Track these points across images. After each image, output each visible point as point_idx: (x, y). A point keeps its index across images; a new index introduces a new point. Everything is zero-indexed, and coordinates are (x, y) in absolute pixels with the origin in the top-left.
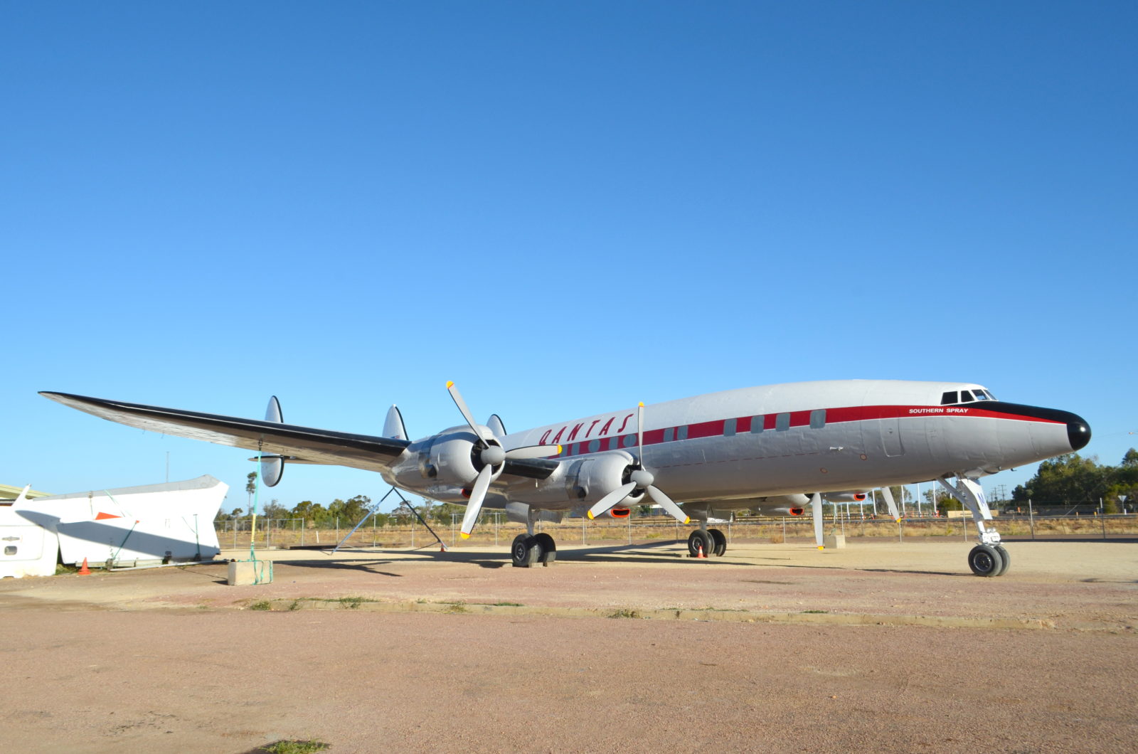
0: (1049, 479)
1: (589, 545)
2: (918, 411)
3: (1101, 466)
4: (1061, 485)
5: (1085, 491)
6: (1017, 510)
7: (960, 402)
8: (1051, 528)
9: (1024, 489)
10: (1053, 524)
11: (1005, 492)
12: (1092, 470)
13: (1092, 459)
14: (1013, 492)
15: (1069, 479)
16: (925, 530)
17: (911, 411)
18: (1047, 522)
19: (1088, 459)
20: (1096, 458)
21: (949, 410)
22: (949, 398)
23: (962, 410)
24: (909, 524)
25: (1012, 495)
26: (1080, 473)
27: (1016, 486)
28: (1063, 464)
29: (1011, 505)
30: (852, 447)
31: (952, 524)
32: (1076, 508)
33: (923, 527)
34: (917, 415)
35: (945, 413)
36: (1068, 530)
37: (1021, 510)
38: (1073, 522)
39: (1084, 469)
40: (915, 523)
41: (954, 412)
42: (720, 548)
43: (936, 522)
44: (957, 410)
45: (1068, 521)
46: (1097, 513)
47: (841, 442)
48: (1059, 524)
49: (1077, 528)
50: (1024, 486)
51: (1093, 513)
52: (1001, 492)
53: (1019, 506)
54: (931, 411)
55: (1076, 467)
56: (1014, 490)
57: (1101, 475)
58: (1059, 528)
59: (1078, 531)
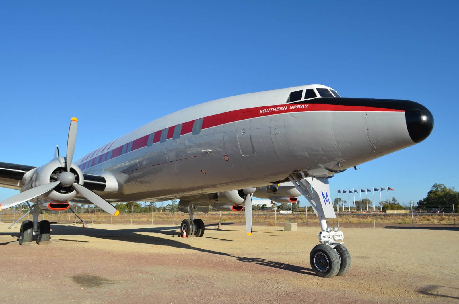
0: (433, 197)
1: (177, 225)
2: (267, 111)
3: (456, 191)
4: (437, 200)
5: (448, 203)
6: (419, 211)
7: (303, 99)
8: (428, 220)
9: (423, 201)
10: (430, 218)
11: (414, 203)
12: (452, 193)
13: (452, 189)
14: (418, 203)
15: (441, 197)
16: (364, 219)
17: (261, 111)
18: (427, 217)
19: (450, 189)
20: (453, 188)
21: (292, 107)
22: (295, 96)
23: (303, 106)
24: (358, 216)
25: (417, 204)
26: (446, 194)
27: (419, 200)
28: (438, 190)
29: (417, 208)
30: (218, 149)
31: (379, 217)
32: (443, 210)
33: (364, 218)
34: (266, 114)
35: (288, 111)
36: (436, 222)
37: (421, 210)
38: (440, 217)
39: (448, 193)
40: (360, 216)
41: (295, 108)
42: (200, 231)
43: (371, 216)
44: (299, 106)
45: (437, 216)
46: (453, 212)
47: (210, 145)
48: (433, 218)
49: (441, 220)
50: (423, 200)
51: (451, 213)
52: (412, 203)
53: (420, 209)
54: (277, 109)
55: (444, 192)
56: (418, 202)
57: (455, 196)
58: (432, 220)
59: (442, 222)
